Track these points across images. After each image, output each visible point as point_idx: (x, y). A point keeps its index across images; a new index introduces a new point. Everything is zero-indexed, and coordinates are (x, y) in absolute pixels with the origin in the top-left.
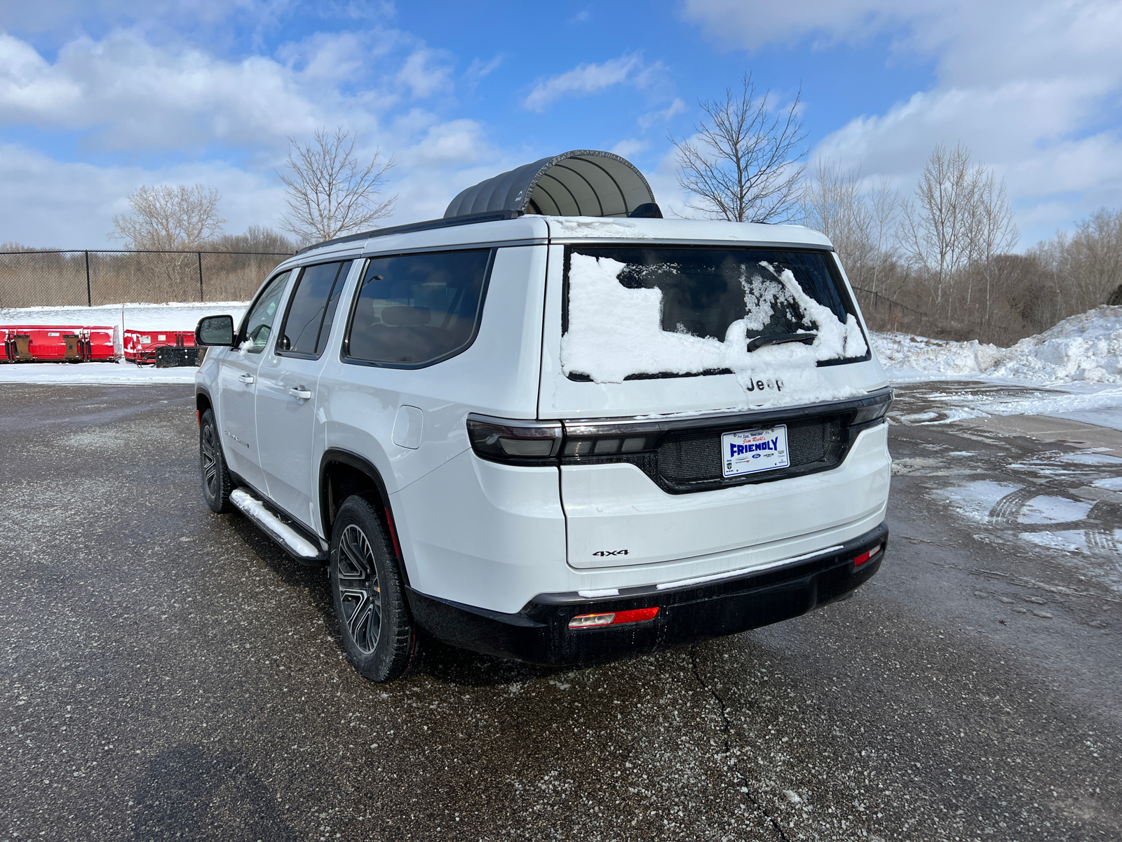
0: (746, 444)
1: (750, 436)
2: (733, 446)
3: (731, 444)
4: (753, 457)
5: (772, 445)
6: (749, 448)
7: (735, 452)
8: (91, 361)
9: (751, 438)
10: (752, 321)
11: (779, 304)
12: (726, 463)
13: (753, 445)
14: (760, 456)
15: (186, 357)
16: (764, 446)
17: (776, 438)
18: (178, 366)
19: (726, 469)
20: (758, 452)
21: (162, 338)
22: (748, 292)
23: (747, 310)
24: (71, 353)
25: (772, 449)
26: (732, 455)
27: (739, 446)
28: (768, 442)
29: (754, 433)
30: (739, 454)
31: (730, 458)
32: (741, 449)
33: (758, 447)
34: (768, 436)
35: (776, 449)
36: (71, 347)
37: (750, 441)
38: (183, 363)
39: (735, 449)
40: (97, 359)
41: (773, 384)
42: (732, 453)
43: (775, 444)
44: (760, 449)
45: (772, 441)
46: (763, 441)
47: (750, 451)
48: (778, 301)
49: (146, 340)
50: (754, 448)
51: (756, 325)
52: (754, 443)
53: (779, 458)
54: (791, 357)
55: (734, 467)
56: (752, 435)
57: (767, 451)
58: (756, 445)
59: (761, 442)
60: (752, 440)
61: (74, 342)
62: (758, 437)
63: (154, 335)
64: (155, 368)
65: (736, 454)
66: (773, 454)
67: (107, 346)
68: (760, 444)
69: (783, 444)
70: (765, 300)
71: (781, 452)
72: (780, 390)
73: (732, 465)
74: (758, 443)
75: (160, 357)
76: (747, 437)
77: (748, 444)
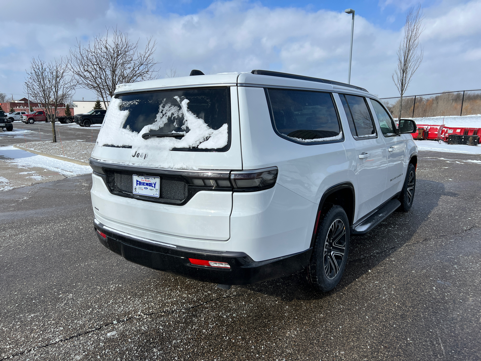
0: (142, 181)
1: (144, 178)
2: (137, 181)
3: (137, 180)
4: (144, 188)
5: (153, 185)
6: (143, 184)
7: (138, 184)
8: (427, 140)
9: (144, 179)
10: (155, 125)
11: (172, 118)
12: (134, 188)
13: (145, 183)
14: (147, 188)
15: (463, 140)
16: (150, 185)
17: (156, 183)
18: (458, 144)
19: (134, 191)
20: (147, 187)
21: (459, 131)
22: (160, 112)
23: (155, 120)
24: (420, 136)
25: (153, 187)
26: (137, 185)
27: (140, 182)
28: (152, 183)
29: (146, 177)
30: (139, 185)
31: (136, 186)
32: (140, 183)
33: (147, 184)
34: (152, 180)
35: (155, 188)
36: (420, 133)
37: (143, 181)
38: (460, 143)
39: (138, 183)
40: (430, 139)
41: (143, 155)
42: (137, 184)
43: (155, 185)
44: (148, 186)
45: (154, 183)
46: (150, 182)
47: (143, 185)
48: (173, 116)
49: (451, 132)
50: (145, 184)
51: (155, 127)
52: (145, 182)
53: (155, 192)
54: (159, 144)
55: (137, 190)
56: (145, 178)
57: (151, 188)
58: (146, 183)
59: (149, 182)
60: (145, 180)
61: (422, 131)
62: (147, 180)
63: (455, 129)
64: (447, 144)
65: (138, 185)
66: (153, 190)
67: (435, 134)
68: (148, 183)
69: (158, 186)
70: (166, 116)
71: (157, 190)
72: (144, 159)
73: (137, 189)
74: (147, 182)
75: (451, 139)
76: (143, 178)
77: (143, 182)
